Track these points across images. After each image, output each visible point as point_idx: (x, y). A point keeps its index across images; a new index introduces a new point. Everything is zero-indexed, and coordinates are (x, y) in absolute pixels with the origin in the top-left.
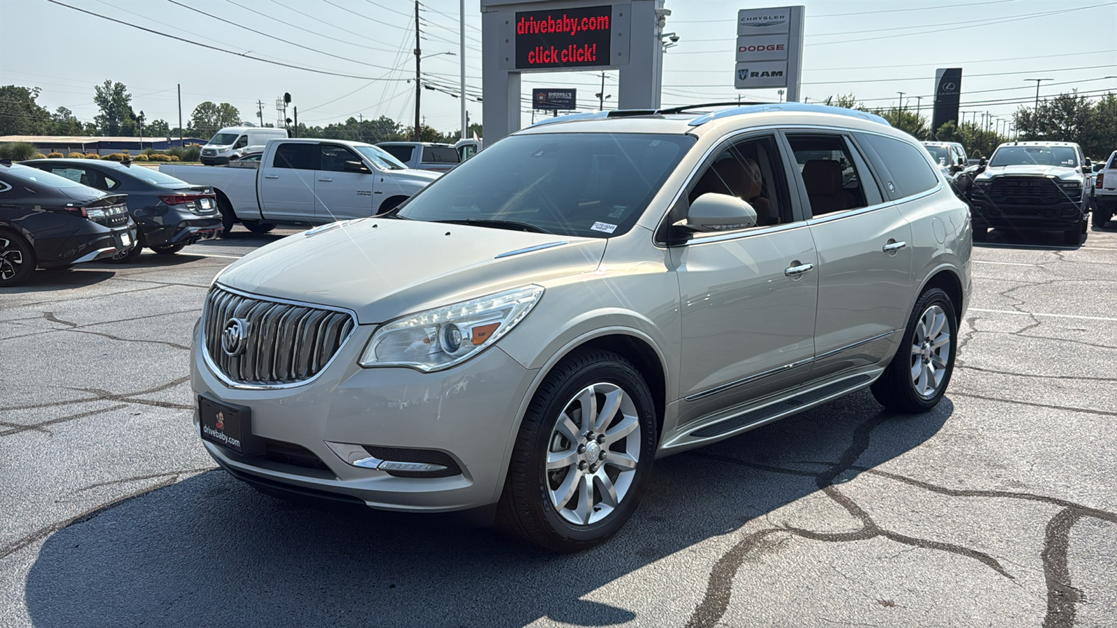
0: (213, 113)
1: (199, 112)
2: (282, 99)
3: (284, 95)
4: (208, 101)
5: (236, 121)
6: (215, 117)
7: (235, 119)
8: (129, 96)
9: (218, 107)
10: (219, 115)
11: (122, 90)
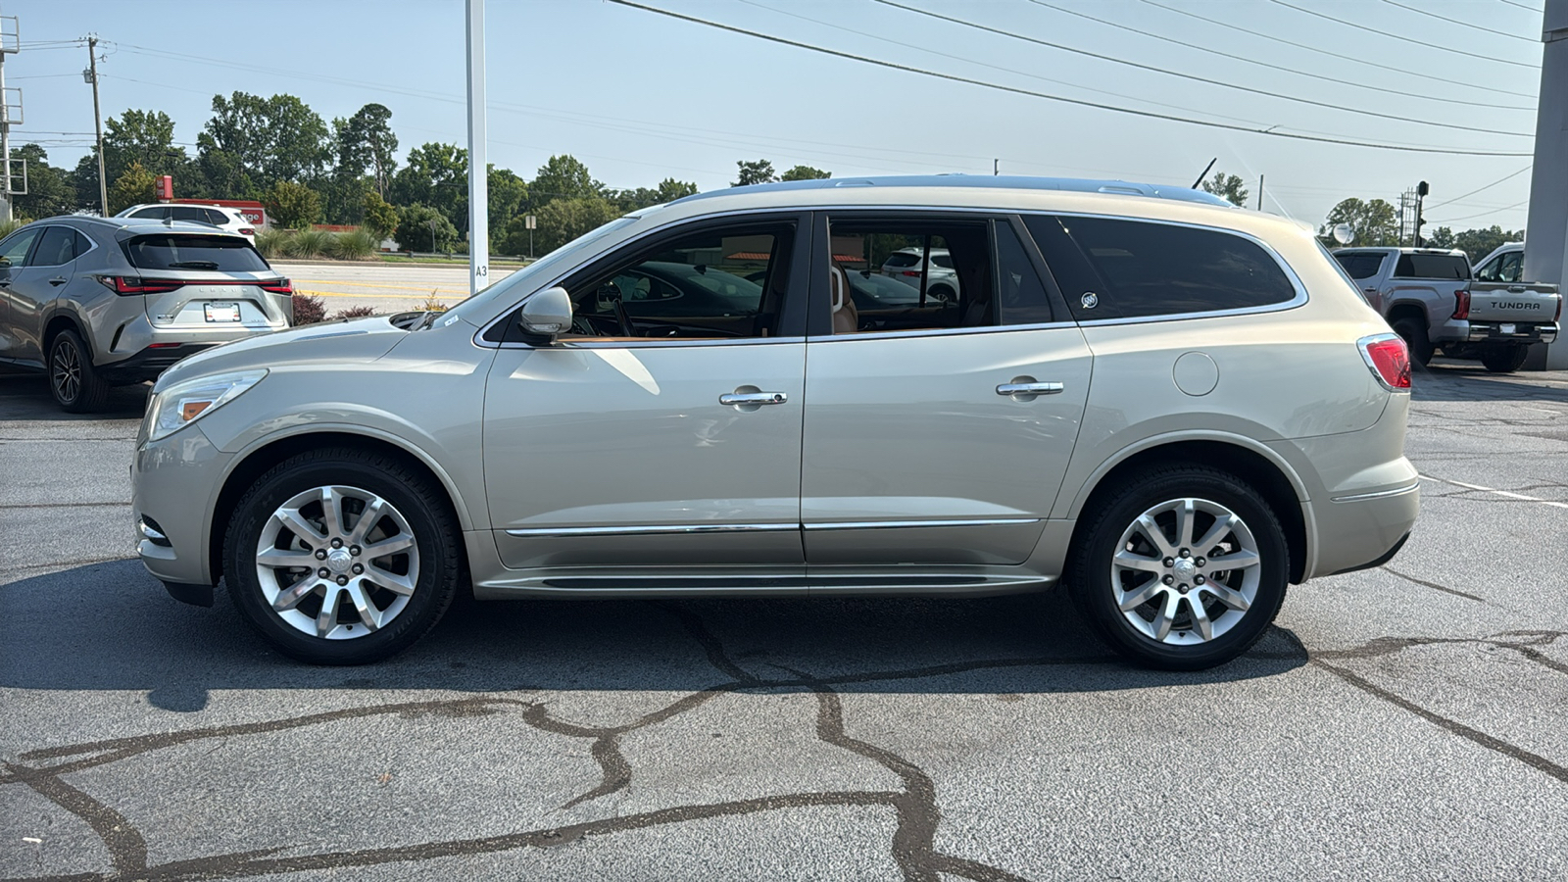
0: (1359, 213)
1: (1339, 212)
2: (1415, 190)
3: (1418, 185)
4: (1352, 197)
5: (1391, 224)
6: (1360, 220)
7: (1390, 222)
8: (1244, 193)
9: (1366, 206)
10: (1367, 217)
11: (1236, 186)
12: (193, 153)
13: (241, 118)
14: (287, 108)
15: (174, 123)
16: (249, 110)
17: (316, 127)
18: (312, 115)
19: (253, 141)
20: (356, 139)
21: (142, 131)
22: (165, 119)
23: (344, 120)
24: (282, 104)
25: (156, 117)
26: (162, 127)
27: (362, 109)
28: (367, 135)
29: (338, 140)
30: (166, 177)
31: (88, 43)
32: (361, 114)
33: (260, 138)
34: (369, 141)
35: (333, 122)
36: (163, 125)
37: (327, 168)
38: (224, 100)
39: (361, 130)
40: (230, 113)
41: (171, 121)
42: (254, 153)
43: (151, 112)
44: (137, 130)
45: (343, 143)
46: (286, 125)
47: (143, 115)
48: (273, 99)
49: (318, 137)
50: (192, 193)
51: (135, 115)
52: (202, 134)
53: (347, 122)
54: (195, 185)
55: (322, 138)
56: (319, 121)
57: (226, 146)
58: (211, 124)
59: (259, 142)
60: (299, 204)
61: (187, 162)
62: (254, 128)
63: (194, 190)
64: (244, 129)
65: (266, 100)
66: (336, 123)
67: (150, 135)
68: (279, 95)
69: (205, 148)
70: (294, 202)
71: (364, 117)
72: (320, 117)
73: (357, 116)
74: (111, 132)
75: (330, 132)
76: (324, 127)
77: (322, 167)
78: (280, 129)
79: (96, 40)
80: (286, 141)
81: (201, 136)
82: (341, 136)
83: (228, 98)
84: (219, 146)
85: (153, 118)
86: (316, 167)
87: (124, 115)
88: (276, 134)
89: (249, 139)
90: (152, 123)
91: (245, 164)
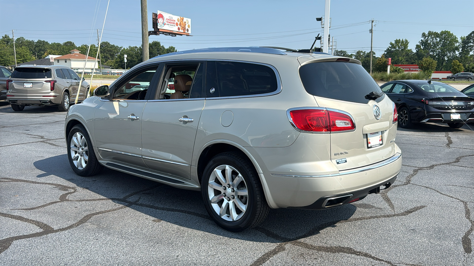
12: (414, 51)
13: (430, 39)
14: (445, 35)
15: (409, 42)
16: (433, 36)
17: (455, 40)
18: (454, 36)
19: (433, 46)
20: (468, 43)
21: (399, 45)
22: (406, 41)
23: (464, 37)
24: (444, 34)
25: (404, 41)
26: (405, 44)
27: (471, 33)
28: (472, 41)
29: (461, 44)
30: (389, 58)
31: (371, 22)
32: (471, 34)
33: (435, 45)
34: (472, 43)
35: (460, 38)
36: (405, 43)
37: (457, 53)
38: (425, 34)
39: (470, 40)
40: (427, 38)
41: (408, 42)
42: (433, 50)
43: (402, 39)
44: (398, 45)
45: (463, 44)
46: (445, 40)
47: (400, 40)
48: (441, 32)
49: (455, 43)
50: (413, 63)
51: (398, 41)
52: (417, 45)
53: (465, 37)
54: (415, 60)
55: (456, 43)
56: (456, 38)
57: (424, 48)
58: (421, 41)
59: (435, 46)
60: (429, 65)
61: (413, 54)
62: (434, 42)
63: (414, 62)
64: (431, 42)
65: (439, 33)
66: (461, 38)
67: (402, 46)
68: (443, 31)
69: (418, 49)
70: (428, 64)
71: (471, 35)
72: (456, 37)
73: (469, 35)
74: (391, 46)
75: (459, 41)
76: (457, 40)
77: (455, 53)
78: (443, 41)
79: (373, 21)
80: (444, 45)
81: (417, 46)
82: (463, 42)
83: (427, 33)
84: (422, 48)
85: (403, 41)
86: (453, 53)
87: (395, 41)
88: (441, 43)
89: (432, 45)
90: (403, 42)
91: (430, 53)
